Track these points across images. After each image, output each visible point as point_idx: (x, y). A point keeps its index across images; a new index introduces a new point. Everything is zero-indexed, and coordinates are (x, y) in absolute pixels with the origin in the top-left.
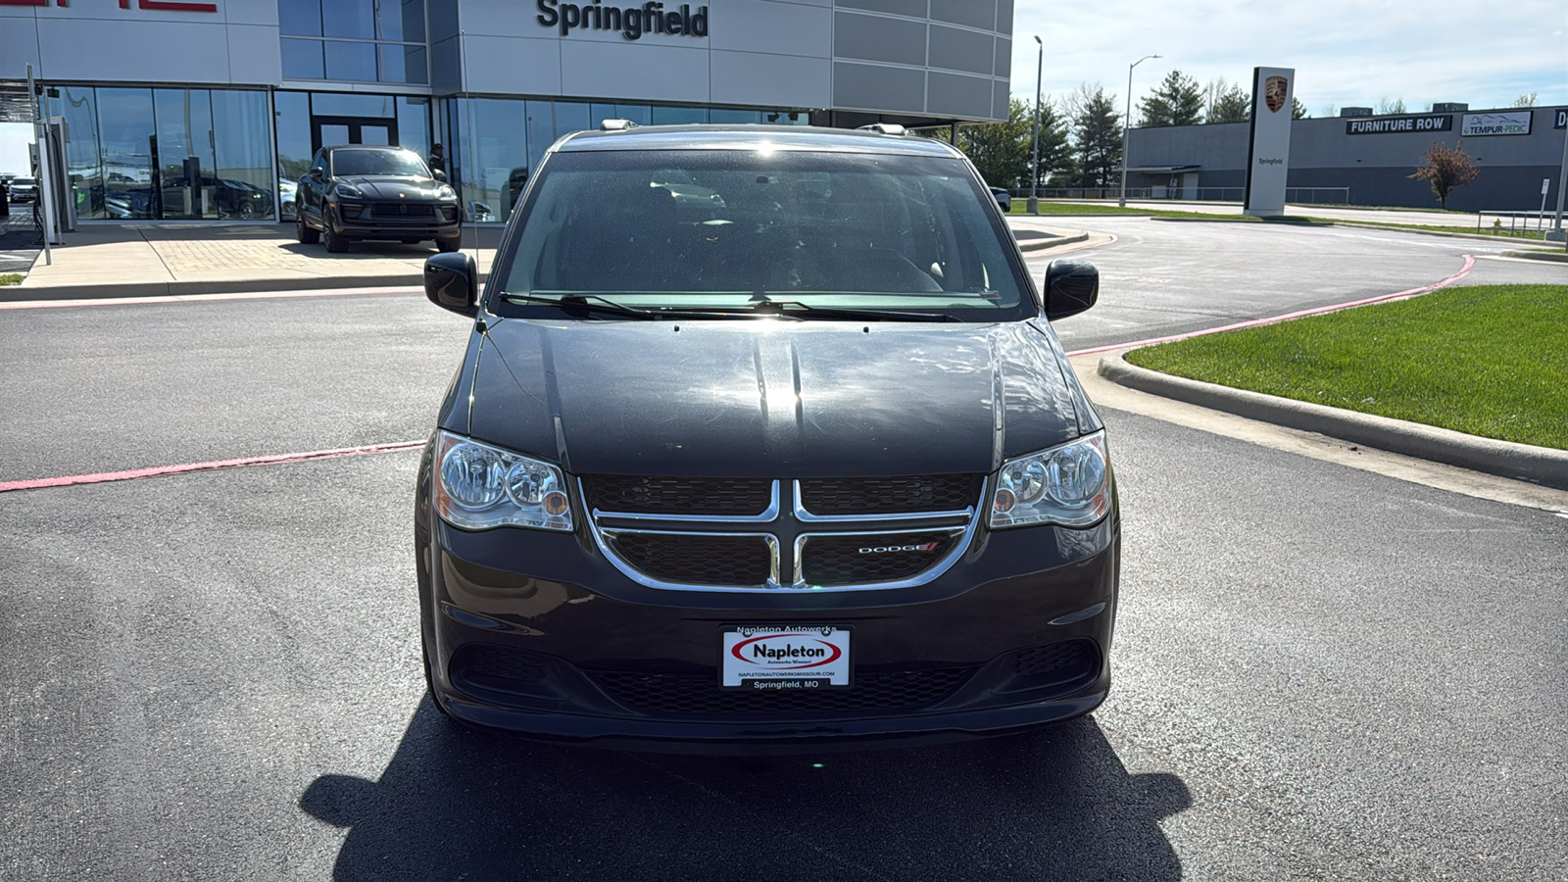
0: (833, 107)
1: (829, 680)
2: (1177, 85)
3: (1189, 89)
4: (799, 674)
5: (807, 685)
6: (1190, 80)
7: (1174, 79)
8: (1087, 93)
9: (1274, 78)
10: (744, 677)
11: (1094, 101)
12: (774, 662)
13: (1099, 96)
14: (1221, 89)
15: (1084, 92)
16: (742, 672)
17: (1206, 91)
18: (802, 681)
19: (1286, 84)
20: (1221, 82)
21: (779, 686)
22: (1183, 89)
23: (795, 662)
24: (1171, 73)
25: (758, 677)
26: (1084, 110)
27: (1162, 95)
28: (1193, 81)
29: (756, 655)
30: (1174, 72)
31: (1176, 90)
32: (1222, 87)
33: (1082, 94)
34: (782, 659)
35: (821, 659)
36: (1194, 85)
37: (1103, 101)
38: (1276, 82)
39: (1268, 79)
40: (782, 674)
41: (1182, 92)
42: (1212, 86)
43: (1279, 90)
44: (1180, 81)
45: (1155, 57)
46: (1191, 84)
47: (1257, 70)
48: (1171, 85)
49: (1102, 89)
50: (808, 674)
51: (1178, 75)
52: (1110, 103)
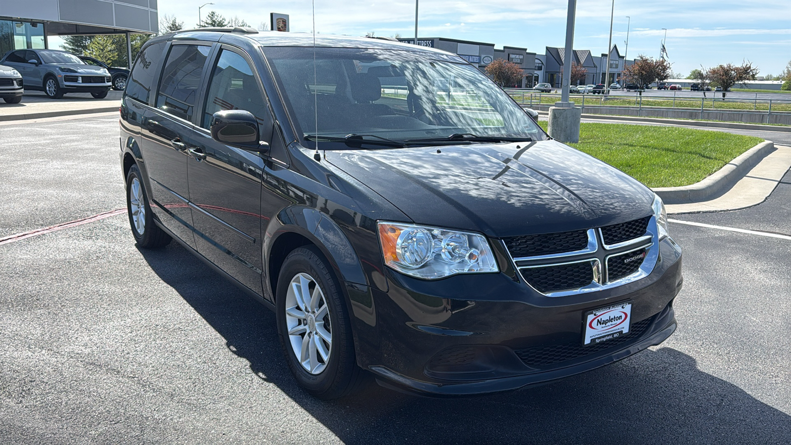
0: (60, 20)
1: (622, 331)
2: (214, 19)
3: (221, 21)
4: (612, 331)
5: (615, 336)
6: (221, 17)
7: (212, 15)
8: (168, 20)
9: (281, 19)
10: (592, 338)
11: (172, 24)
12: (604, 327)
13: (174, 22)
14: (236, 22)
15: (166, 19)
16: (591, 336)
17: (229, 23)
18: (613, 334)
19: (286, 22)
20: (236, 19)
21: (604, 339)
22: (218, 21)
23: (611, 325)
24: (211, 13)
25: (596, 337)
26: (167, 29)
27: (207, 23)
28: (222, 17)
29: (597, 325)
30: (212, 12)
31: (214, 21)
32: (237, 21)
33: (165, 21)
34: (607, 324)
35: (621, 321)
36: (223, 19)
37: (177, 25)
38: (281, 21)
39: (277, 19)
40: (606, 333)
41: (217, 22)
42: (232, 21)
43: (283, 25)
44: (216, 17)
45: (211, 4)
46: (221, 19)
47: (272, 14)
48: (211, 18)
49: (176, 19)
50: (615, 330)
51: (214, 14)
52: (181, 26)
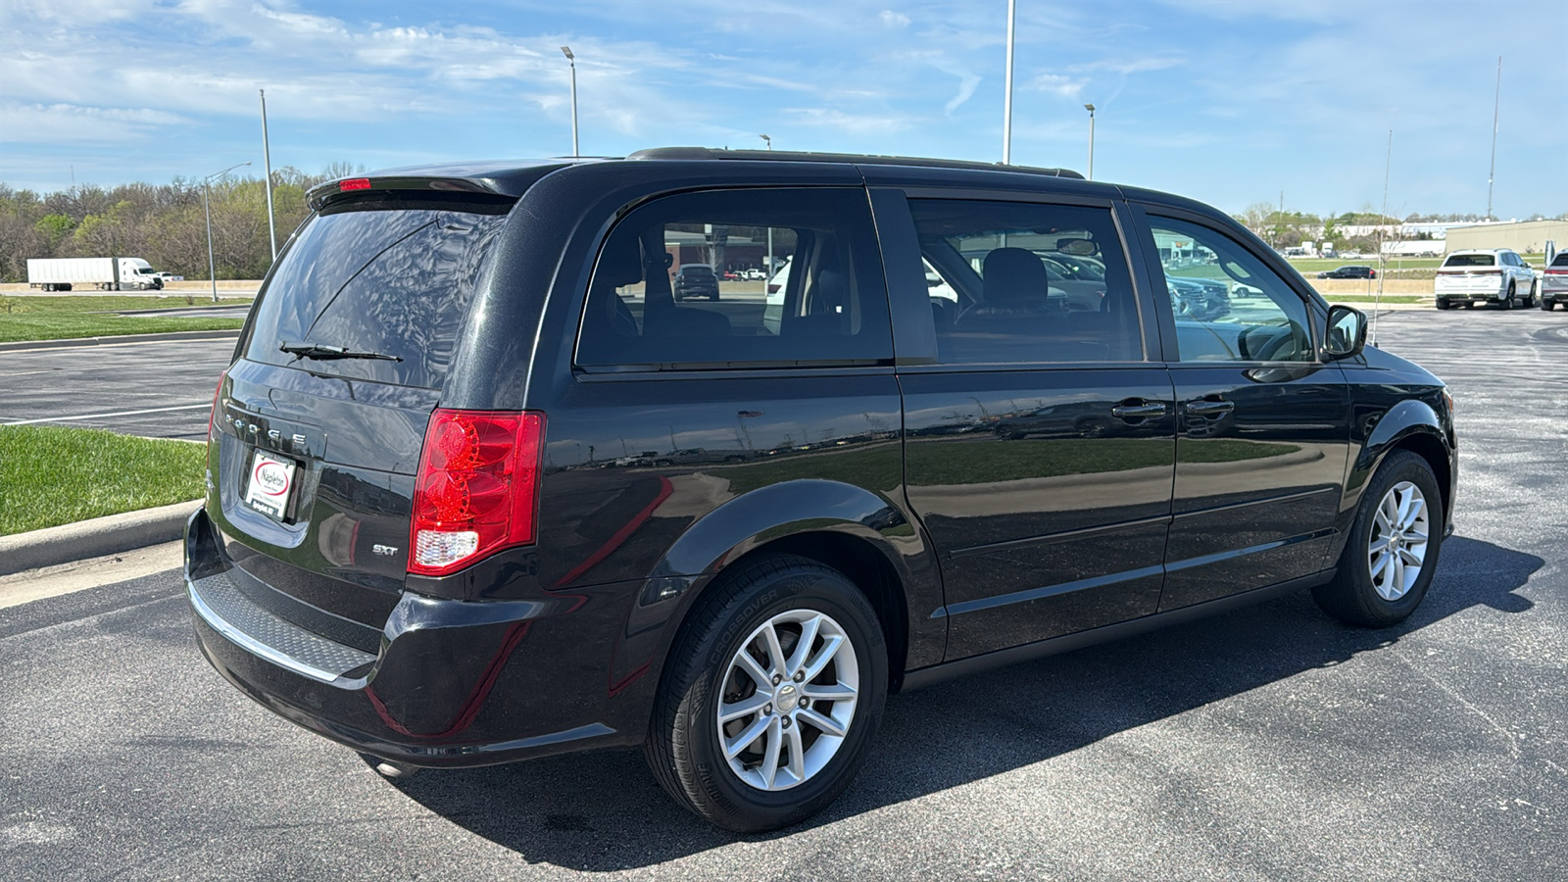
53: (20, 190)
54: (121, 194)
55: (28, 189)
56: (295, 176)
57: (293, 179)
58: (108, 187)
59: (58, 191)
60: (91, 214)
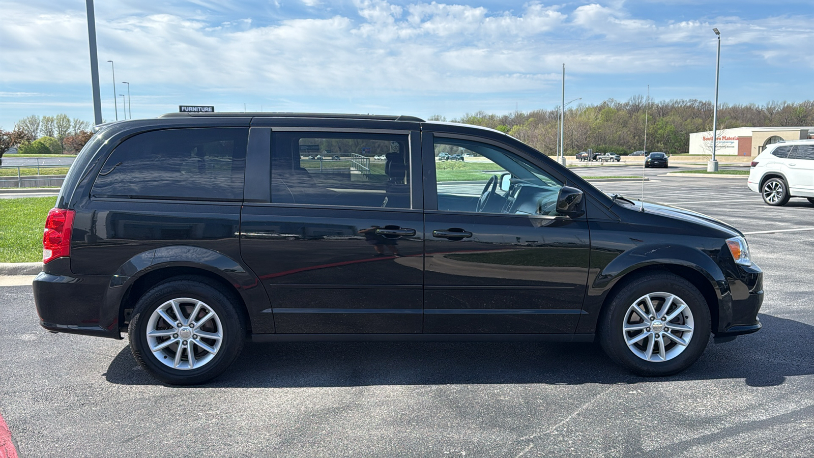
53: (491, 115)
54: (532, 115)
55: (494, 114)
56: (614, 103)
57: (612, 105)
58: (526, 112)
59: (505, 114)
60: (517, 125)
